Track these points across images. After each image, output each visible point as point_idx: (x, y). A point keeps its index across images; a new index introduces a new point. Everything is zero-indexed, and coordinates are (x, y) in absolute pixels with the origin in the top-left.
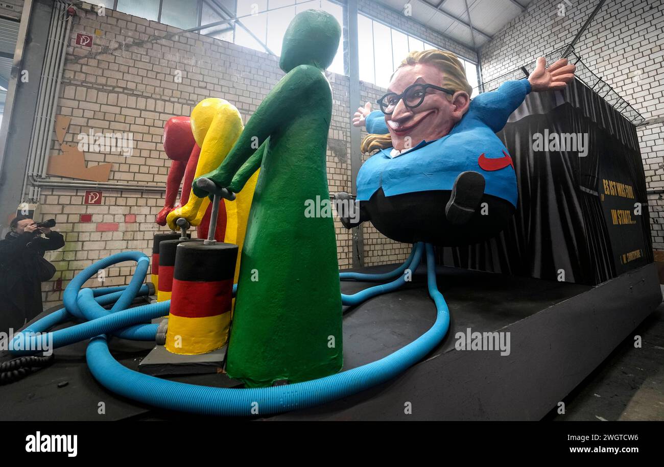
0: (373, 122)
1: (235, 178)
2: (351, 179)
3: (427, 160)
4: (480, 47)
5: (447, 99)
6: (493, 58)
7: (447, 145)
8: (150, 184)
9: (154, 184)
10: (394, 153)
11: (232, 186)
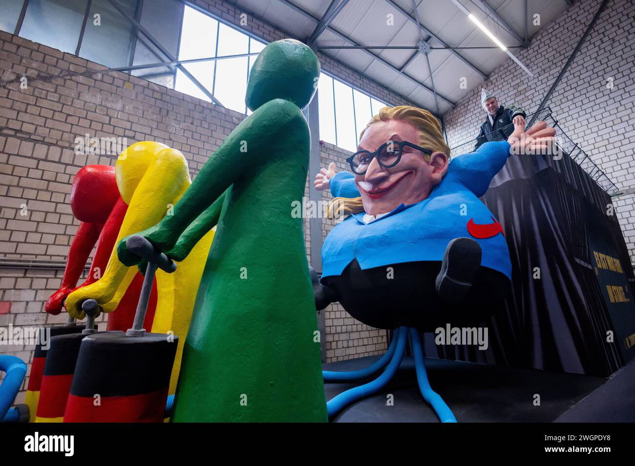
0: (339, 184)
1: (181, 240)
2: (311, 253)
3: (410, 225)
4: (444, 114)
5: (424, 159)
6: (459, 125)
7: (430, 209)
8: (39, 258)
9: (47, 258)
10: (367, 218)
11: (174, 251)
